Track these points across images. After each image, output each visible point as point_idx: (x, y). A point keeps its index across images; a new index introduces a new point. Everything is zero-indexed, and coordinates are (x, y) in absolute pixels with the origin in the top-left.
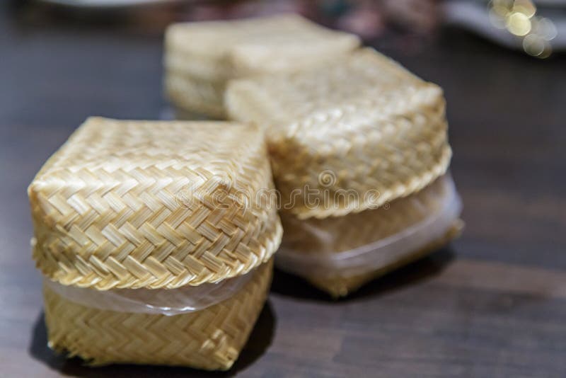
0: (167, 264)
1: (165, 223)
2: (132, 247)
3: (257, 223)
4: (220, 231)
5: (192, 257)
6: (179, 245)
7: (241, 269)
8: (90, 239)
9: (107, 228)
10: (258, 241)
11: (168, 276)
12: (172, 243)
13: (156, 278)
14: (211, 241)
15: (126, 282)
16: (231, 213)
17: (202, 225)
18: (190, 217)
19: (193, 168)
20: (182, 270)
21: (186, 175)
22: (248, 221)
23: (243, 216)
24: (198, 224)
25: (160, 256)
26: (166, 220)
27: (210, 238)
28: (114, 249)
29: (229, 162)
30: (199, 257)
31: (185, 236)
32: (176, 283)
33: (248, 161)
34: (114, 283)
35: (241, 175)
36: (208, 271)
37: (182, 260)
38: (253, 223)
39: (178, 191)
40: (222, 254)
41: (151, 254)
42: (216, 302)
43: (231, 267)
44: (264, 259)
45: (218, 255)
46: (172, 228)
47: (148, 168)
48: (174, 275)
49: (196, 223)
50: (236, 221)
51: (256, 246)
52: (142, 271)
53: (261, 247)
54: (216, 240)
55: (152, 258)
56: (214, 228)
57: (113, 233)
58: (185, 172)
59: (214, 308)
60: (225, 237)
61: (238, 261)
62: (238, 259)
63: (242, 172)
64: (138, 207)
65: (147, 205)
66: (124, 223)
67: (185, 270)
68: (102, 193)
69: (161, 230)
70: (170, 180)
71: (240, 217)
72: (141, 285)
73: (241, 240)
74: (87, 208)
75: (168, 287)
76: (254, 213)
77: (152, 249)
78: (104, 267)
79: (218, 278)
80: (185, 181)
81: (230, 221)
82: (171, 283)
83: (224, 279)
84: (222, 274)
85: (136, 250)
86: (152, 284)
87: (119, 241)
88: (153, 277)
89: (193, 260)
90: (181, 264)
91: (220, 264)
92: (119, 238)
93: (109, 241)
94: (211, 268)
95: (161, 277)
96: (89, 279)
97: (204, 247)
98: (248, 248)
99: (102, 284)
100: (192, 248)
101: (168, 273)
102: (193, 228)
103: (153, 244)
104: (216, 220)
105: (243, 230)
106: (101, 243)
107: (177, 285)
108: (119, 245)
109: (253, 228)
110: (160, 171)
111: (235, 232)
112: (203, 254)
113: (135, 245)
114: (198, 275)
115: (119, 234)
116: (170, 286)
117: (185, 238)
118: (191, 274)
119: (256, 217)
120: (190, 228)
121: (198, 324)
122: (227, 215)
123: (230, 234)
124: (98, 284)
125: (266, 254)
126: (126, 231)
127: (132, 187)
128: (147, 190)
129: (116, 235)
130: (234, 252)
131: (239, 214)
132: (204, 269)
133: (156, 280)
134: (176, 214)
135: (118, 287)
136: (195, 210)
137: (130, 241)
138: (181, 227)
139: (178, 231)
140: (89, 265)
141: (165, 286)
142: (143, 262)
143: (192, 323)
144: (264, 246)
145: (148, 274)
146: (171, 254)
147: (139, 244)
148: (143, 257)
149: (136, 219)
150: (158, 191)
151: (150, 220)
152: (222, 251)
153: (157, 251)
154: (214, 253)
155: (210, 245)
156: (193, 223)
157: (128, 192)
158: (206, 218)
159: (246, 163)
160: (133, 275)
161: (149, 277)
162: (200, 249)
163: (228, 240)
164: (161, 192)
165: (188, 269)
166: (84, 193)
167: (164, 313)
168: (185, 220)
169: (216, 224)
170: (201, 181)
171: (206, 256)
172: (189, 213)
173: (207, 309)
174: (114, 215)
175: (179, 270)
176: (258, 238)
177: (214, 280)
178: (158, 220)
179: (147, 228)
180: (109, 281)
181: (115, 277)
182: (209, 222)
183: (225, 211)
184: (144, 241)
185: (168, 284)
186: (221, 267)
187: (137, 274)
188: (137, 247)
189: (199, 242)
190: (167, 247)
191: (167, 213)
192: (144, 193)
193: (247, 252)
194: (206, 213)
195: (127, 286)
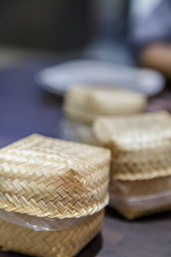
0: (39, 204)
1: (42, 183)
2: (24, 192)
3: (89, 194)
4: (67, 193)
5: (52, 203)
6: (46, 196)
7: (76, 215)
8: (7, 185)
9: (16, 181)
10: (88, 203)
11: (39, 210)
12: (43, 194)
13: (33, 210)
14: (62, 197)
15: (18, 209)
16: (75, 185)
17: (59, 188)
18: (54, 183)
19: (62, 160)
20: (46, 208)
21: (57, 163)
22: (83, 192)
23: (81, 188)
24: (57, 187)
25: (36, 200)
26: (42, 182)
27: (62, 195)
28: (16, 192)
29: (82, 162)
30: (55, 204)
31: (50, 191)
32: (42, 214)
33: (94, 164)
34: (14, 209)
35: (86, 169)
36: (58, 212)
37: (46, 203)
38: (87, 194)
39: (51, 169)
40: (67, 205)
41: (32, 197)
42: (61, 229)
43: (71, 213)
44: (90, 213)
45: (64, 205)
46: (44, 187)
47: (42, 157)
48: (42, 210)
49: (56, 187)
50: (76, 190)
51: (87, 205)
52: (27, 205)
53: (90, 207)
54: (64, 197)
55: (32, 200)
56: (65, 191)
57: (17, 184)
58: (58, 161)
59: (60, 232)
60: (70, 196)
61: (75, 211)
62: (75, 209)
63: (87, 168)
64: (31, 173)
65: (36, 173)
66: (23, 180)
67: (47, 209)
68: (18, 164)
69: (39, 186)
70: (49, 163)
71: (79, 188)
72: (25, 212)
73: (78, 200)
74: (9, 170)
75: (37, 216)
76: (88, 189)
77: (33, 195)
78: (11, 199)
79: (63, 216)
80: (56, 165)
81: (73, 189)
82: (39, 214)
83: (66, 218)
84: (65, 215)
85: (26, 194)
86: (30, 213)
87: (19, 188)
88: (31, 209)
89: (51, 204)
90: (46, 205)
91: (65, 209)
92: (19, 186)
93: (15, 187)
94: (60, 211)
95: (36, 210)
96: (3, 204)
97: (58, 200)
98: (82, 205)
99: (9, 208)
100: (53, 199)
101: (39, 209)
102: (54, 189)
103: (34, 193)
104: (66, 187)
105: (80, 195)
106: (11, 188)
107: (43, 216)
108: (19, 190)
109: (86, 196)
110: (47, 159)
111: (75, 195)
112: (57, 203)
113: (26, 192)
114: (53, 213)
115: (20, 184)
116: (38, 215)
117: (49, 193)
118: (50, 211)
119: (89, 191)
120: (53, 188)
121: (50, 238)
122: (72, 186)
123: (73, 196)
124: (6, 208)
125: (92, 211)
126: (23, 184)
127: (32, 164)
128: (37, 166)
129: (18, 185)
130: (73, 205)
131: (79, 187)
132: (57, 211)
133: (32, 211)
134: (48, 180)
135: (15, 211)
136: (56, 180)
137: (24, 189)
138: (49, 187)
139: (47, 188)
140: (4, 198)
141: (36, 215)
142: (28, 200)
143: (48, 237)
144: (92, 207)
145: (29, 207)
146: (42, 199)
147: (28, 191)
148: (29, 198)
149: (29, 179)
150: (42, 168)
151: (35, 181)
152: (67, 203)
153: (35, 197)
154: (63, 204)
155: (61, 199)
156: (54, 186)
157: (29, 166)
158: (61, 185)
159: (92, 165)
160: (22, 206)
161: (30, 209)
162: (56, 200)
163: (71, 199)
164: (43, 168)
165: (49, 209)
166: (9, 162)
167: (34, 229)
168: (51, 184)
169: (66, 189)
170: (63, 166)
171: (58, 204)
172: (54, 181)
173: (56, 231)
174: (19, 175)
175: (44, 208)
176: (89, 202)
177: (60, 217)
178: (39, 181)
179: (33, 184)
180: (11, 207)
181: (14, 206)
182: (62, 187)
183: (71, 183)
184: (30, 190)
185: (37, 214)
186: (65, 212)
187: (24, 206)
188: (26, 193)
189: (56, 196)
190: (40, 196)
191: (44, 179)
192: (36, 167)
193: (81, 207)
194: (61, 182)
195: (19, 211)
